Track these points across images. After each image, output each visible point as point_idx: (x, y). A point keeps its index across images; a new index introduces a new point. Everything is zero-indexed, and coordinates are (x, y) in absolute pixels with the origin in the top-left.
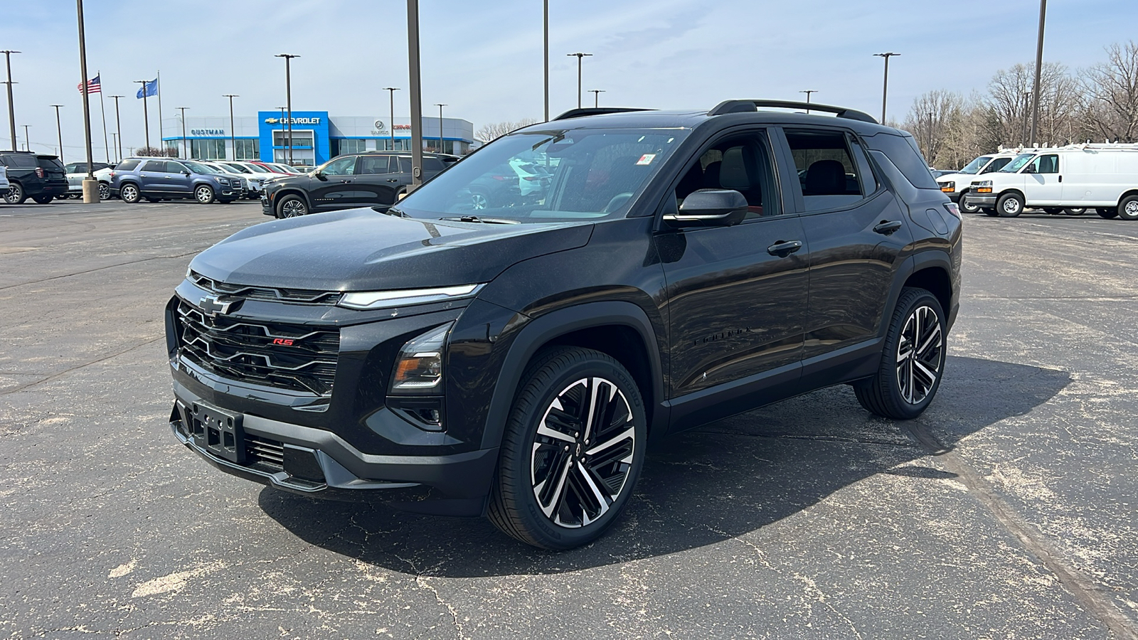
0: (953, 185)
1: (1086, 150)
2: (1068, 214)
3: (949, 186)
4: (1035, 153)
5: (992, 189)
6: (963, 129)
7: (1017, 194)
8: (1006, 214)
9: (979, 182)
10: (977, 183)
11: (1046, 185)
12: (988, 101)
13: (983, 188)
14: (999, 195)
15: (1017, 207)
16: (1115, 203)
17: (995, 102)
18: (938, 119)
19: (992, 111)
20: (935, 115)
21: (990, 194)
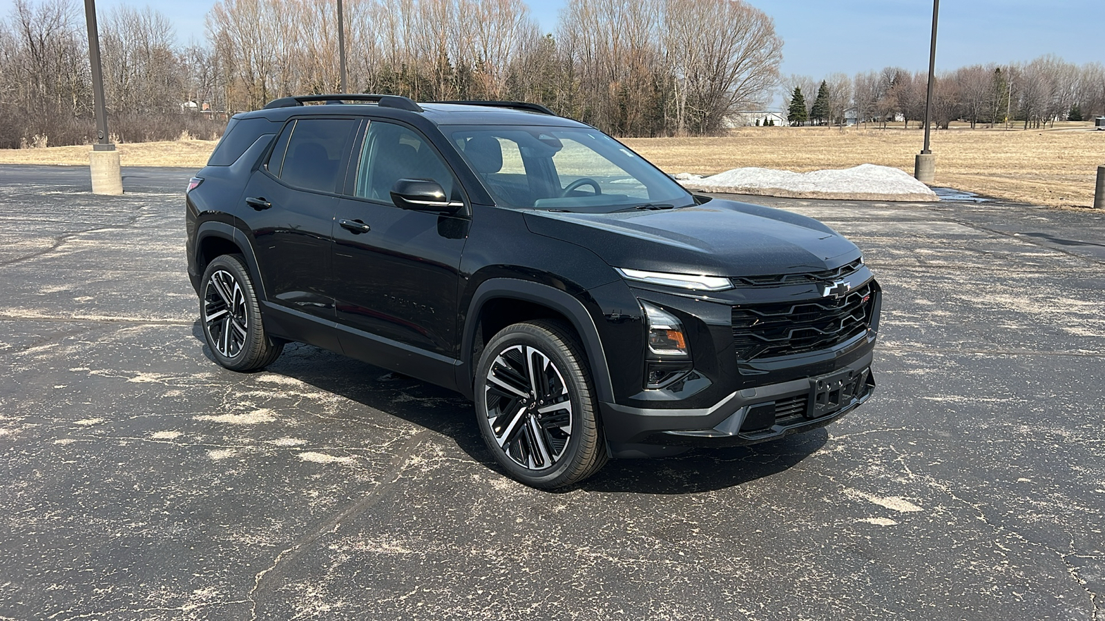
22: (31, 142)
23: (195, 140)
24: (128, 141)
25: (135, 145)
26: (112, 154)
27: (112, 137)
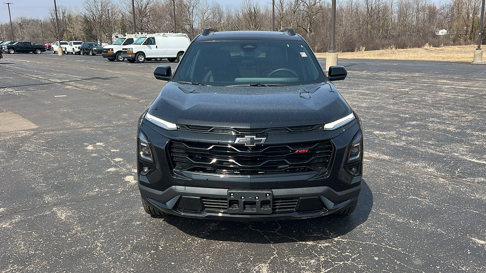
0: (112, 50)
1: (164, 35)
2: (156, 61)
3: (111, 50)
4: (146, 36)
5: (132, 51)
6: (74, 23)
7: (142, 53)
8: (139, 62)
9: (127, 49)
10: (126, 49)
11: (152, 49)
12: (84, 12)
13: (128, 51)
14: (136, 54)
15: (143, 59)
16: (176, 56)
17: (87, 12)
18: (62, 18)
19: (85, 16)
20: (60, 16)
21: (132, 53)
22: (359, 49)
23: (431, 47)
24: (399, 48)
25: (402, 50)
26: (334, 54)
27: (392, 47)
